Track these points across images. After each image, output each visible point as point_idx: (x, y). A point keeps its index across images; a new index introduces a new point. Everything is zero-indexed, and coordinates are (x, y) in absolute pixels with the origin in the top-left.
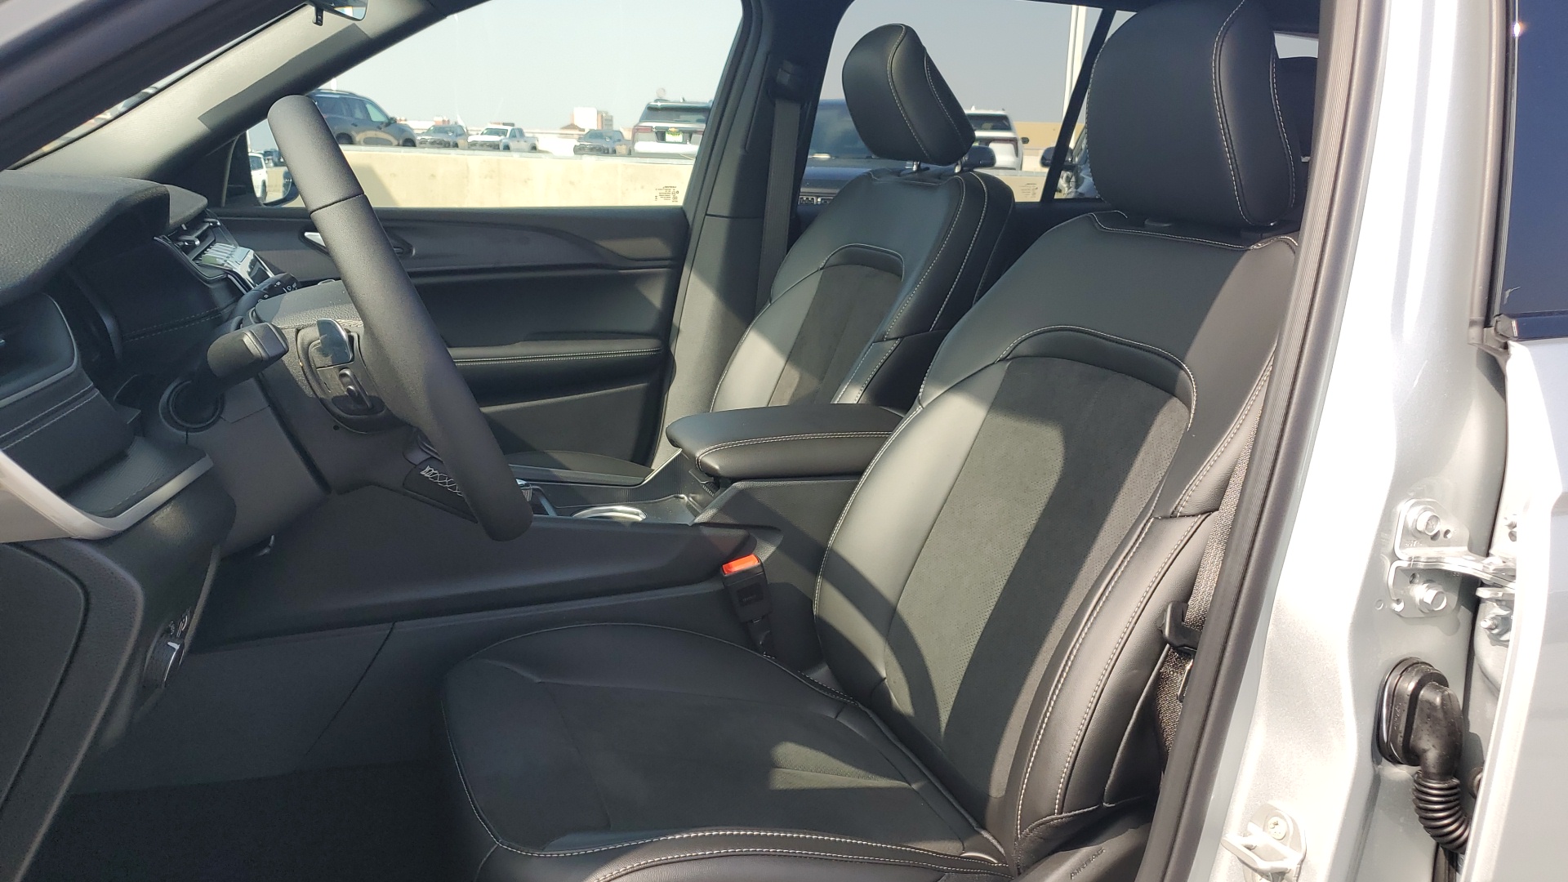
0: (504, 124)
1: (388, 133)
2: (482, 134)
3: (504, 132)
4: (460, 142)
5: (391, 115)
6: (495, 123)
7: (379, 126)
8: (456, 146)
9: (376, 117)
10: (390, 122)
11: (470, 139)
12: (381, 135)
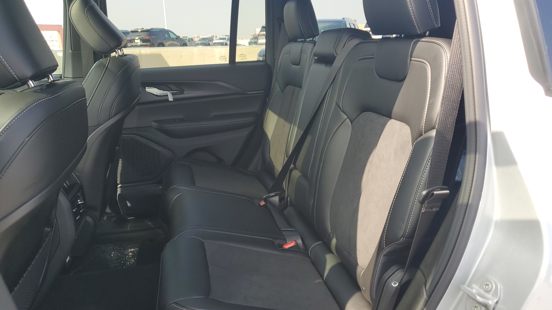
0: (225, 36)
1: (177, 42)
2: (218, 40)
3: (225, 39)
4: (211, 43)
5: (178, 35)
6: (222, 36)
7: (173, 39)
8: (209, 45)
9: (172, 36)
10: (178, 38)
11: (214, 42)
12: (175, 42)
